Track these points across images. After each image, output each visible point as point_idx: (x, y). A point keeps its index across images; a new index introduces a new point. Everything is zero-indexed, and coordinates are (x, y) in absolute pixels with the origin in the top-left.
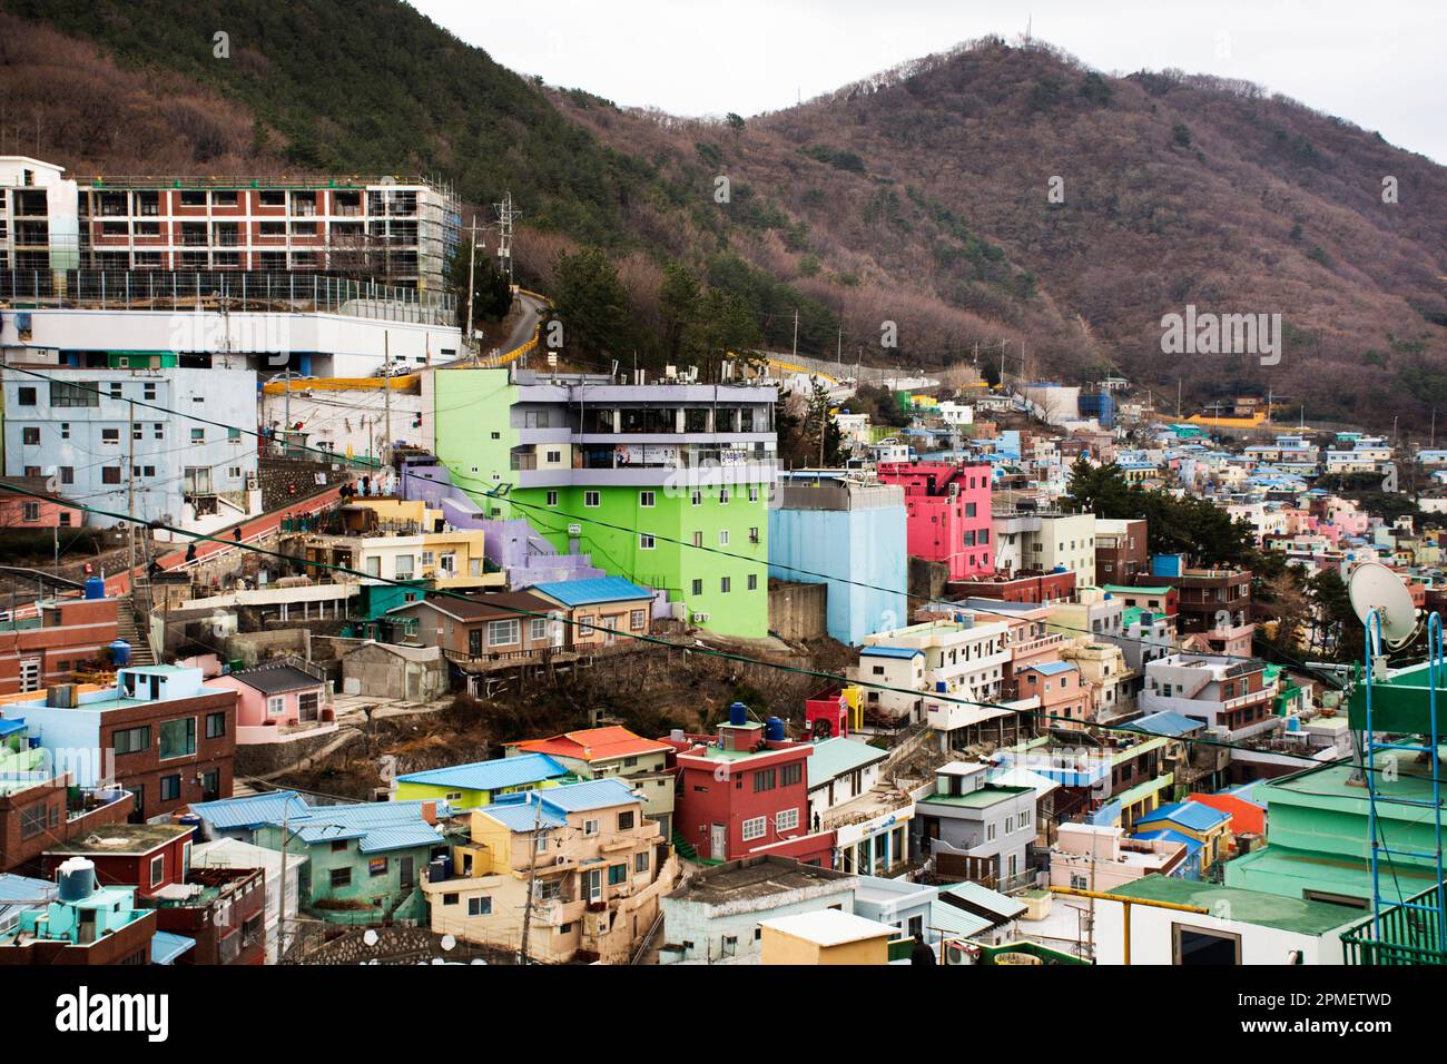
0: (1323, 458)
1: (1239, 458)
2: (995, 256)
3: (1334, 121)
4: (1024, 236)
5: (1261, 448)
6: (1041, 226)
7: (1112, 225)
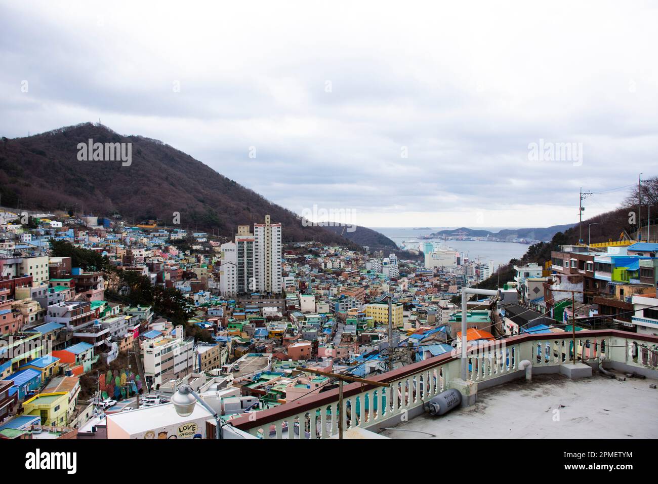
0: (170, 236)
1: (149, 236)
2: (85, 181)
3: (180, 152)
4: (94, 176)
5: (154, 233)
6: (99, 173)
7: (119, 174)
